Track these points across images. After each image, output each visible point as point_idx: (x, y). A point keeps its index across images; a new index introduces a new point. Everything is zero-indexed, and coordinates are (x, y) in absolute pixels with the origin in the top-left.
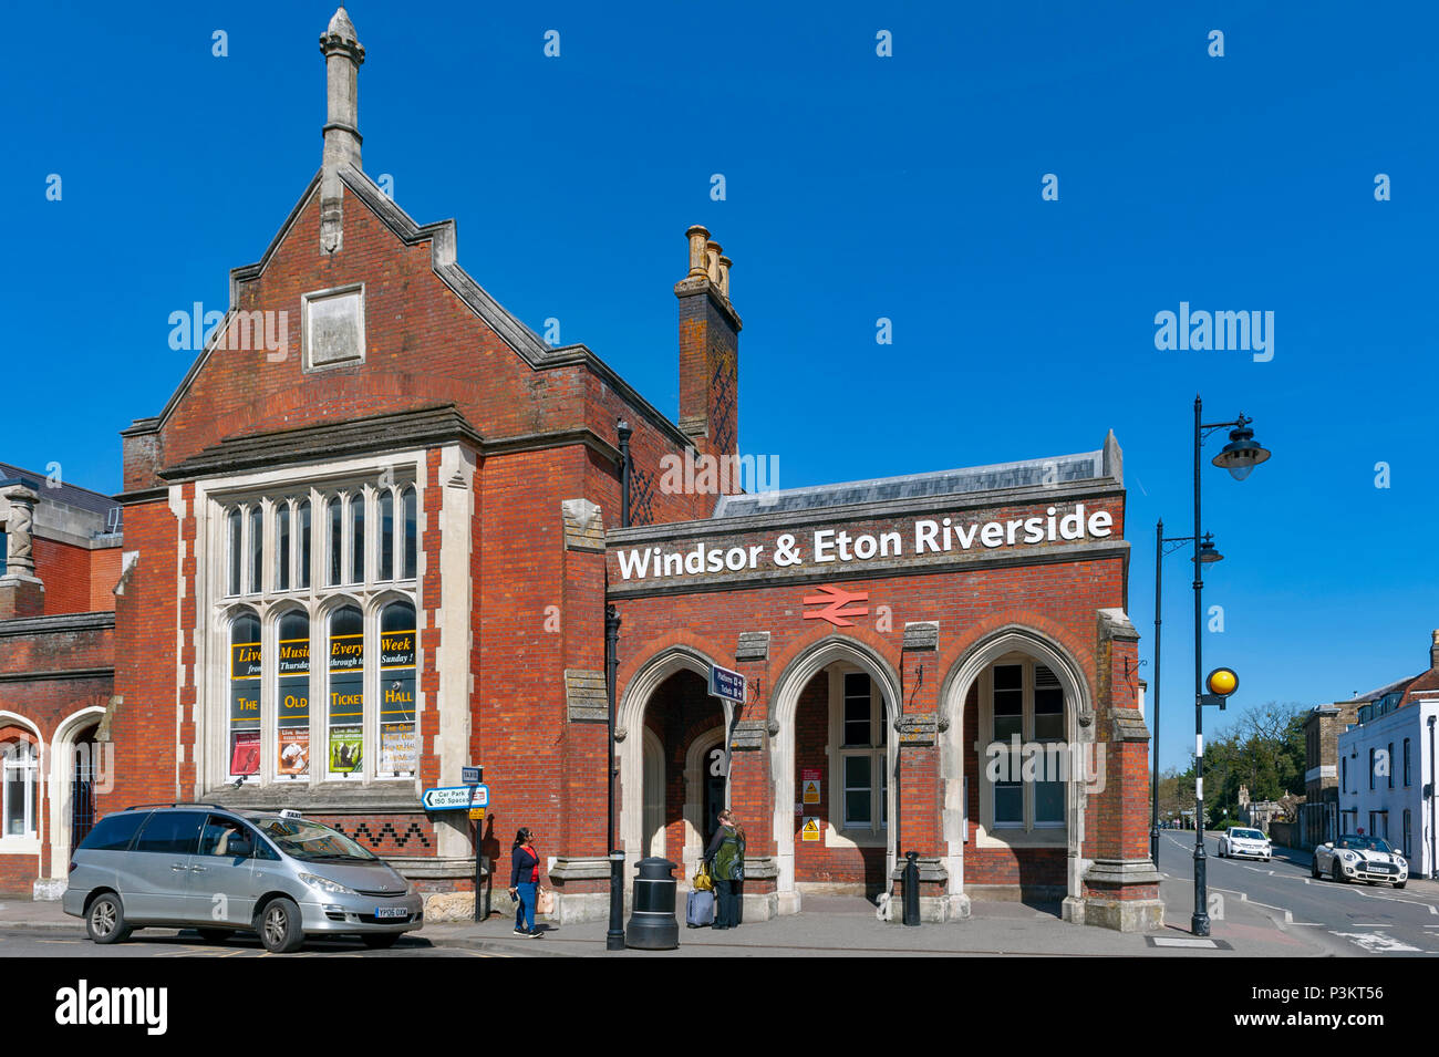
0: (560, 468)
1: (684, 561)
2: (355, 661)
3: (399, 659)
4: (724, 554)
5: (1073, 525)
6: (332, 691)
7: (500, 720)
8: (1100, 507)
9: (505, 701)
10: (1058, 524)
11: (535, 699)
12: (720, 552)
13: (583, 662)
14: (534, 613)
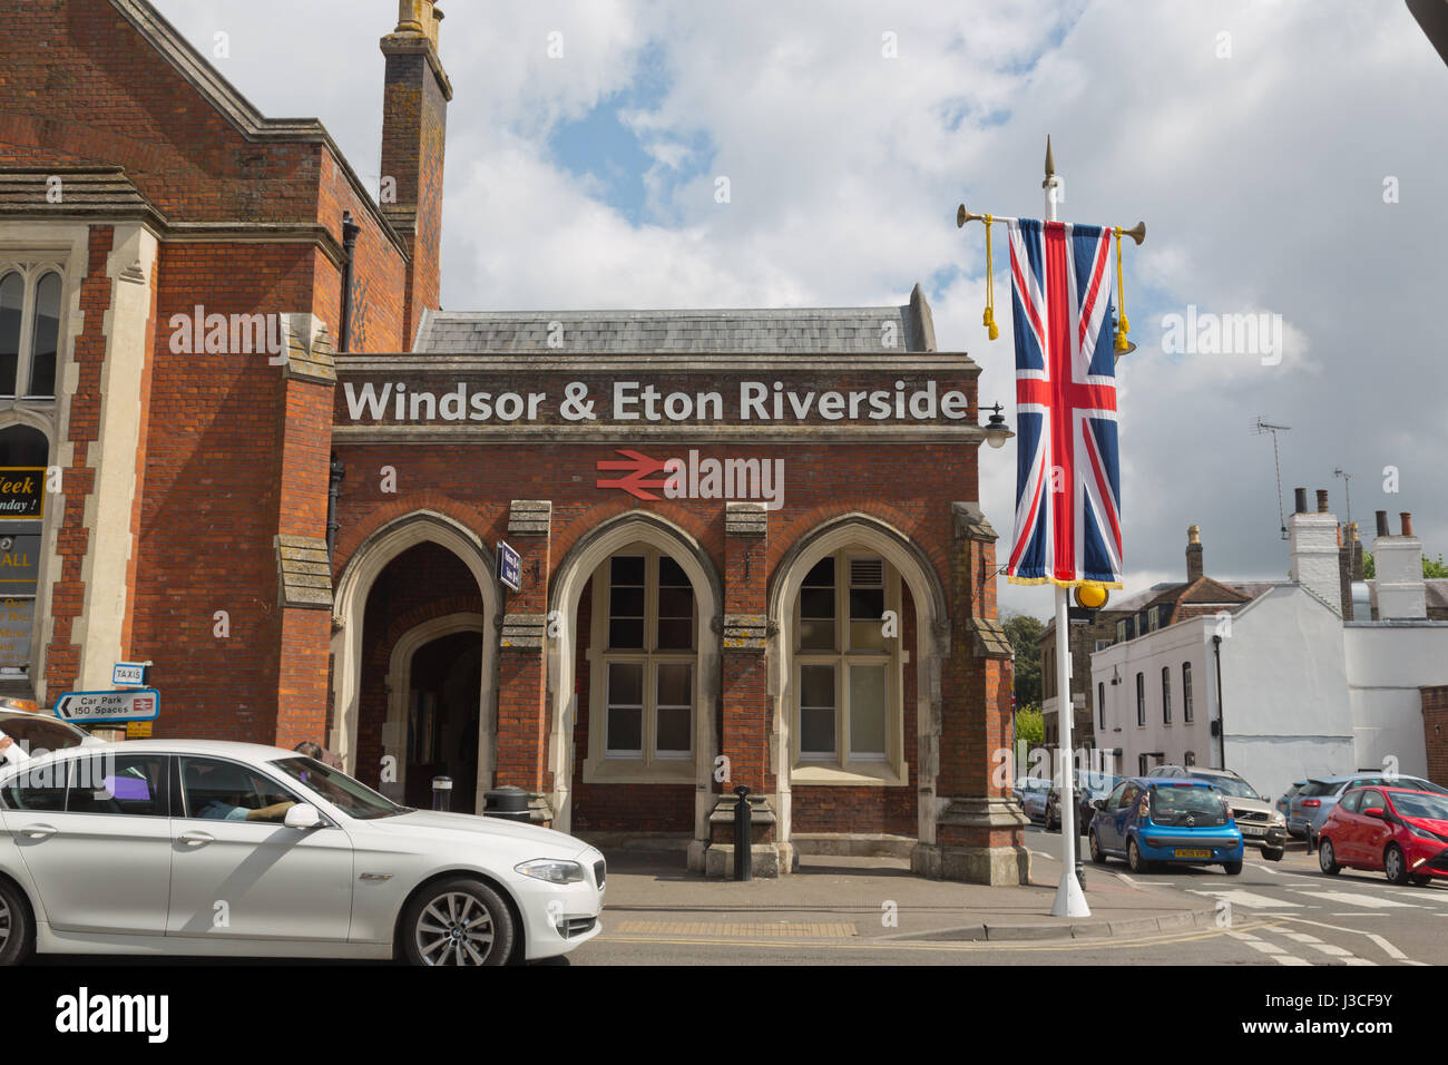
0: (276, 270)
3: (20, 506)
8: (954, 387)
9: (175, 572)
11: (223, 572)
13: (299, 525)
14: (229, 456)
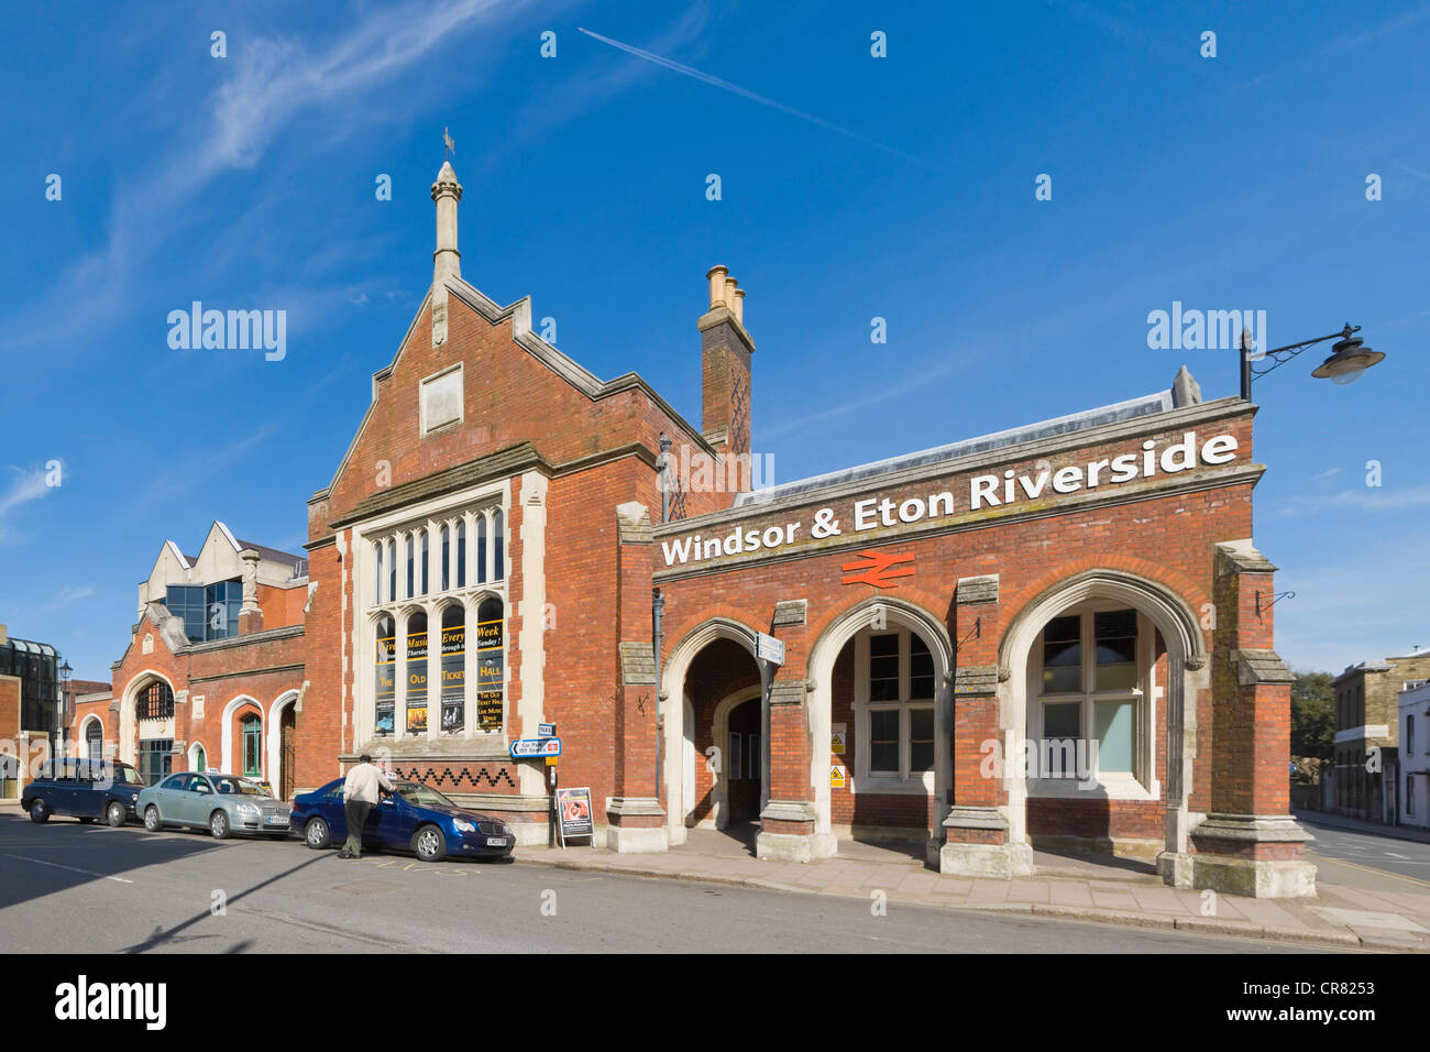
0: (614, 479)
1: (722, 544)
2: (458, 647)
3: (490, 642)
4: (761, 534)
5: (1180, 455)
6: (443, 669)
7: (566, 687)
9: (570, 671)
10: (1158, 458)
11: (594, 668)
12: (757, 533)
13: (635, 635)
14: (593, 599)
